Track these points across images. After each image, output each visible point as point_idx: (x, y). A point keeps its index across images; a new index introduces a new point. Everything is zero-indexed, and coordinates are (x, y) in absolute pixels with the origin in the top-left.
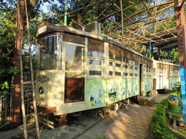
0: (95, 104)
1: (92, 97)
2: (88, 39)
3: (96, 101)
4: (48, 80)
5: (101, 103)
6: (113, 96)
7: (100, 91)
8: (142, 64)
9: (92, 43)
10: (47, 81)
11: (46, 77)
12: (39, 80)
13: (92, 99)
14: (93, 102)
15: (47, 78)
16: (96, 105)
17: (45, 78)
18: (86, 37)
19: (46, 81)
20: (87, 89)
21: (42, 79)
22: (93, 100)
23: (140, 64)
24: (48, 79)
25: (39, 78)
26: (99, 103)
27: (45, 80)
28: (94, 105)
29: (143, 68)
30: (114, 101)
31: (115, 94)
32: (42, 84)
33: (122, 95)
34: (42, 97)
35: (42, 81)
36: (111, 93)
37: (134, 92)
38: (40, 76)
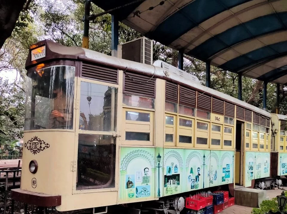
0: (135, 195)
1: (130, 180)
2: (124, 72)
3: (137, 189)
4: (47, 147)
5: (146, 193)
6: (172, 181)
7: (146, 170)
8: (243, 122)
9: (133, 80)
10: (44, 148)
12: (30, 147)
13: (129, 184)
14: (131, 190)
15: (44, 143)
16: (137, 197)
17: (41, 144)
18: (121, 68)
19: (42, 149)
20: (120, 167)
21: (36, 146)
22: (131, 187)
23: (237, 121)
24: (47, 144)
25: (30, 143)
26: (143, 193)
27: (41, 147)
28: (133, 196)
29: (246, 130)
30: (174, 191)
31: (176, 177)
32: (36, 154)
33: (193, 180)
34: (34, 179)
35: (35, 148)
36: (168, 175)
37: (223, 178)
38: (33, 140)
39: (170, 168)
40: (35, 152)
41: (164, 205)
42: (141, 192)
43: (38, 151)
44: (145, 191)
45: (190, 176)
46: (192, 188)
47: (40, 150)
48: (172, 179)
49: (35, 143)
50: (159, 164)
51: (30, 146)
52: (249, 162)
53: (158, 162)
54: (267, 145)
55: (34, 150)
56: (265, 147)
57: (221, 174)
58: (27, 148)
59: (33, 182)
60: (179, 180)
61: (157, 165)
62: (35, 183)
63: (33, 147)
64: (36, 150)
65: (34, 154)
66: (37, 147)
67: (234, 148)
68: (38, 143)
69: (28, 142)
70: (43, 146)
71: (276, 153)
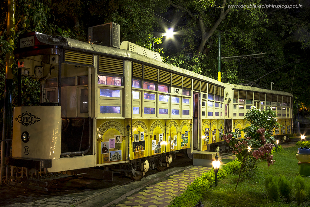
0: (110, 158)
1: (105, 147)
2: (99, 57)
3: (110, 153)
4: (38, 121)
5: (118, 157)
6: (139, 146)
7: (118, 138)
8: (200, 93)
9: (105, 63)
11: (33, 116)
13: (104, 150)
14: (106, 155)
15: (35, 117)
17: (32, 118)
18: (96, 54)
20: (97, 136)
22: (106, 152)
23: (194, 92)
24: (38, 118)
25: (21, 118)
26: (115, 157)
27: (32, 121)
28: (107, 159)
29: (202, 100)
30: (140, 155)
31: (142, 143)
32: (27, 127)
33: (156, 146)
34: (27, 148)
35: (26, 122)
36: (136, 141)
37: (182, 143)
38: (24, 115)
39: (137, 136)
40: (26, 125)
41: (132, 167)
42: (114, 156)
43: (29, 124)
44: (117, 155)
45: (154, 142)
46: (155, 153)
47: (31, 123)
48: (139, 145)
49: (26, 117)
50: (128, 132)
51: (21, 120)
52: (205, 129)
53: (128, 131)
54: (221, 113)
55: (25, 123)
56: (219, 114)
57: (180, 140)
58: (19, 121)
59: (26, 150)
60: (144, 146)
61: (126, 134)
62: (28, 151)
63: (24, 121)
64: (28, 123)
65: (25, 126)
66: (28, 121)
67: (192, 117)
68: (29, 117)
69: (19, 117)
70: (34, 119)
71: (230, 119)
